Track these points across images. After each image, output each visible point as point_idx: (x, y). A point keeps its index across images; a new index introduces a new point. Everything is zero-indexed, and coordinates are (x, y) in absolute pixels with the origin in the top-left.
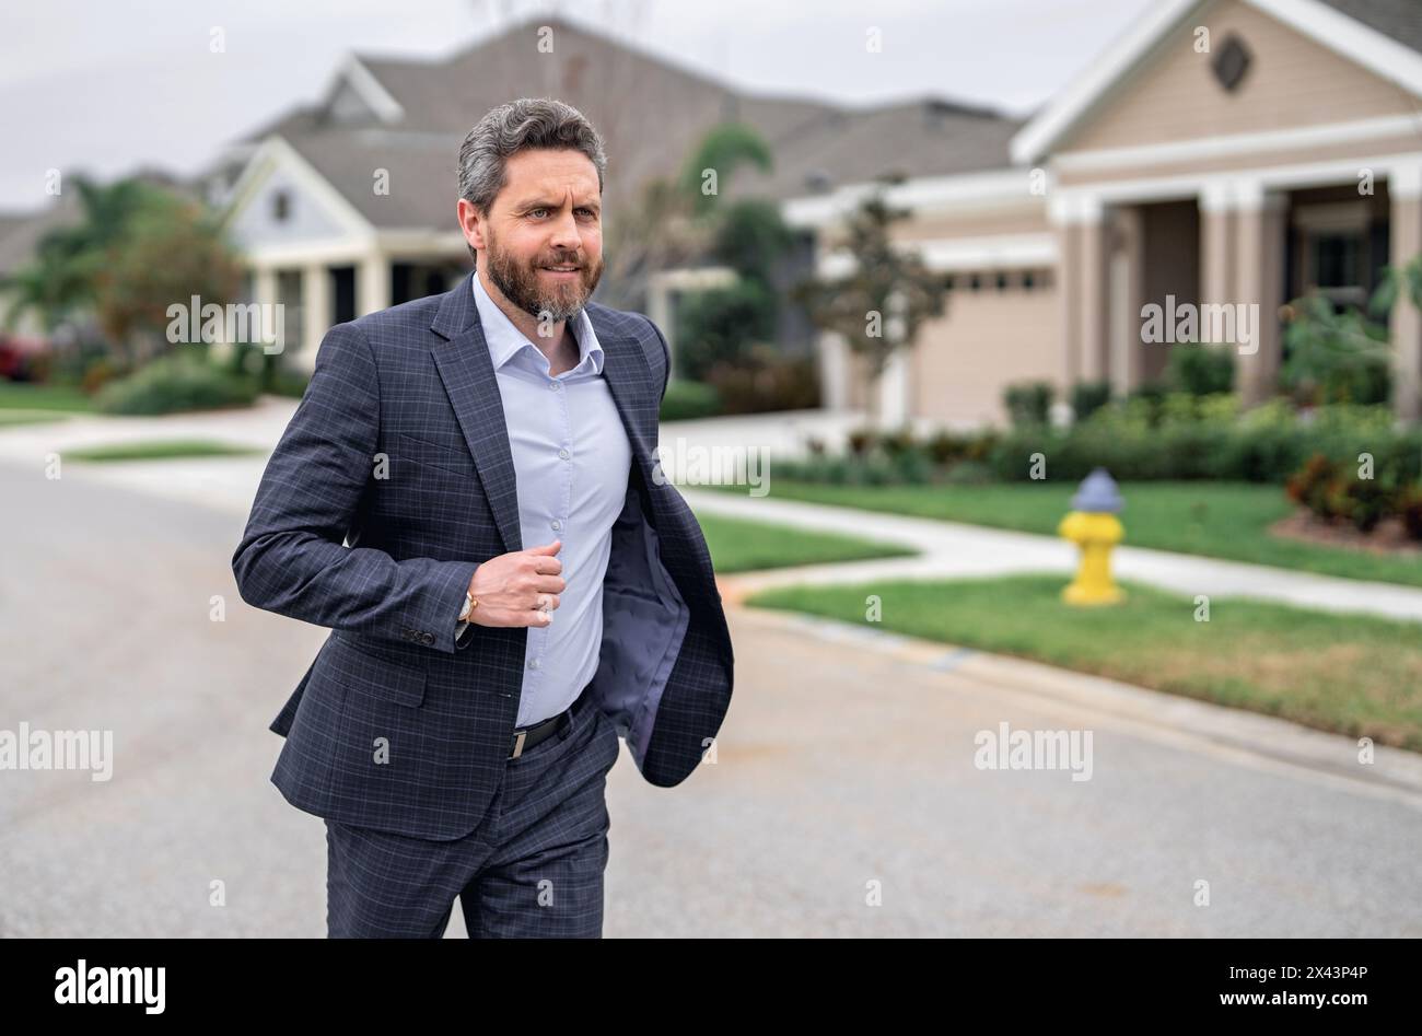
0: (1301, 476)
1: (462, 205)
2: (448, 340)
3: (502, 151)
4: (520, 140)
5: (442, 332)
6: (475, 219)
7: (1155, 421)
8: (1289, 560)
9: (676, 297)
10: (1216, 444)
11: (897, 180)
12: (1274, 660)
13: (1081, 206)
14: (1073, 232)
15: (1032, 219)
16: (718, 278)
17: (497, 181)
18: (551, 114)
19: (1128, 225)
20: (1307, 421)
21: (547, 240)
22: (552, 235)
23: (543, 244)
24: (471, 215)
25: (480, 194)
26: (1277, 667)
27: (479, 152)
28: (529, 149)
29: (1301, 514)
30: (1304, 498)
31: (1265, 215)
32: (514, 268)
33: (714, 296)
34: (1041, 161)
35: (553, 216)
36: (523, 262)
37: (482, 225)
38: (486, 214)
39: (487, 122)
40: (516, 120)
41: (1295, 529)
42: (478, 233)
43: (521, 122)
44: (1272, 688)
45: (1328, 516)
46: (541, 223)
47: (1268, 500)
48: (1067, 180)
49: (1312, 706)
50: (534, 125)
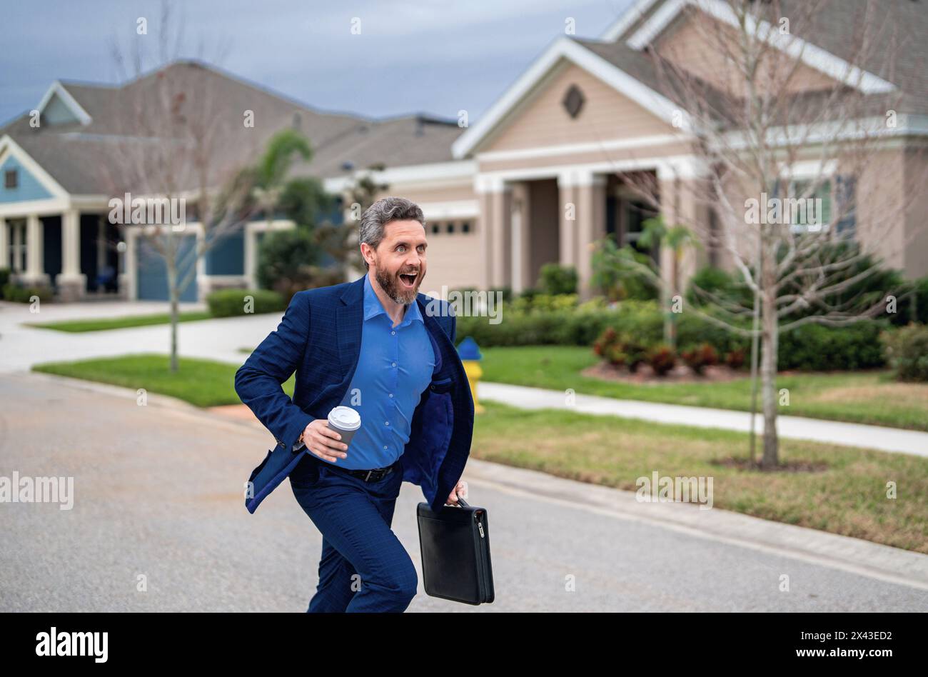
0: (601, 340)
1: (363, 245)
2: (345, 305)
3: (382, 221)
4: (390, 216)
5: (345, 301)
6: (370, 251)
7: (527, 310)
8: (585, 389)
9: (260, 236)
10: (561, 323)
11: (380, 168)
12: (552, 442)
13: (492, 183)
14: (489, 197)
15: (465, 191)
16: (284, 225)
17: (381, 235)
18: (403, 204)
19: (520, 193)
20: (614, 308)
21: (404, 263)
22: (407, 260)
23: (403, 264)
24: (368, 250)
25: (373, 241)
26: (550, 444)
27: (371, 223)
28: (395, 220)
29: (602, 363)
30: (602, 353)
31: (594, 188)
32: (389, 276)
33: (282, 235)
34: (469, 156)
35: (408, 250)
36: (393, 274)
37: (373, 254)
38: (375, 250)
39: (374, 209)
40: (389, 207)
41: (597, 372)
42: (372, 258)
43: (390, 209)
44: (543, 455)
45: (615, 364)
46: (402, 254)
47: (586, 354)
48: (485, 168)
49: (560, 464)
50: (397, 209)
